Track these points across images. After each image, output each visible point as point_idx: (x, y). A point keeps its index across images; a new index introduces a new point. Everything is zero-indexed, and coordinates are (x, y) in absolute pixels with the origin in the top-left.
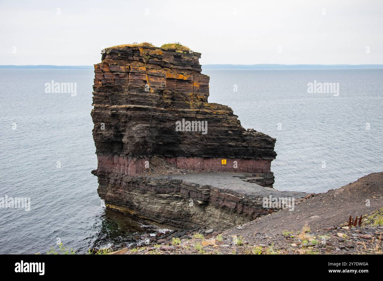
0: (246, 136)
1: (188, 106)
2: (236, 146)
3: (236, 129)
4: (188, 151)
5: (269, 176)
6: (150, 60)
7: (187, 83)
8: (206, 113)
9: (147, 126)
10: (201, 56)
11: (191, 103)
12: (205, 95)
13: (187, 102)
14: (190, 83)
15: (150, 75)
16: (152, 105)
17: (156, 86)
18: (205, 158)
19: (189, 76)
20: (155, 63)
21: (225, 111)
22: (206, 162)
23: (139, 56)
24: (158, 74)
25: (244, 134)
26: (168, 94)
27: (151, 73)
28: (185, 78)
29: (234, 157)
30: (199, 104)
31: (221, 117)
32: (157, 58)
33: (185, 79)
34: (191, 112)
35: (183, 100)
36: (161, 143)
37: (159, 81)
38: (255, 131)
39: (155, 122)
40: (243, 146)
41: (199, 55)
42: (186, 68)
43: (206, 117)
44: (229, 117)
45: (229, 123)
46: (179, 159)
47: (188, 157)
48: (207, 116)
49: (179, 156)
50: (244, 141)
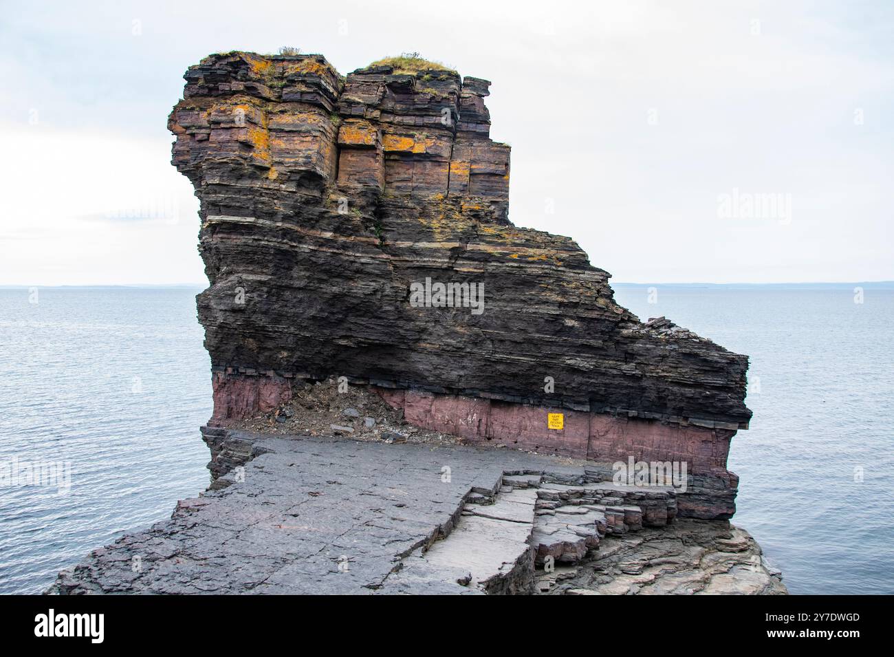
0: (633, 339)
1: (427, 234)
2: (596, 372)
3: (594, 315)
4: (438, 376)
5: (712, 487)
6: (286, 90)
7: (429, 165)
8: (486, 258)
9: (259, 279)
10: (490, 89)
11: (435, 224)
12: (493, 202)
13: (422, 220)
14: (439, 164)
15: (275, 130)
16: (271, 215)
17: (287, 160)
18: (495, 403)
19: (430, 143)
20: (298, 97)
21: (553, 252)
22: (499, 415)
23: (246, 78)
24: (296, 126)
25: (625, 332)
26: (352, 192)
27: (278, 124)
28: (419, 149)
29: (587, 408)
30: (461, 226)
31: (535, 270)
32: (303, 82)
33: (416, 151)
34: (437, 250)
35: (411, 216)
36: (343, 342)
37: (298, 147)
38: (671, 326)
39: (303, 273)
40: (624, 376)
41: (482, 87)
42: (426, 120)
43: (490, 269)
44: (570, 274)
45: (564, 293)
46: (410, 395)
47: (438, 395)
48: (492, 266)
49: (409, 388)
50: (629, 357)
